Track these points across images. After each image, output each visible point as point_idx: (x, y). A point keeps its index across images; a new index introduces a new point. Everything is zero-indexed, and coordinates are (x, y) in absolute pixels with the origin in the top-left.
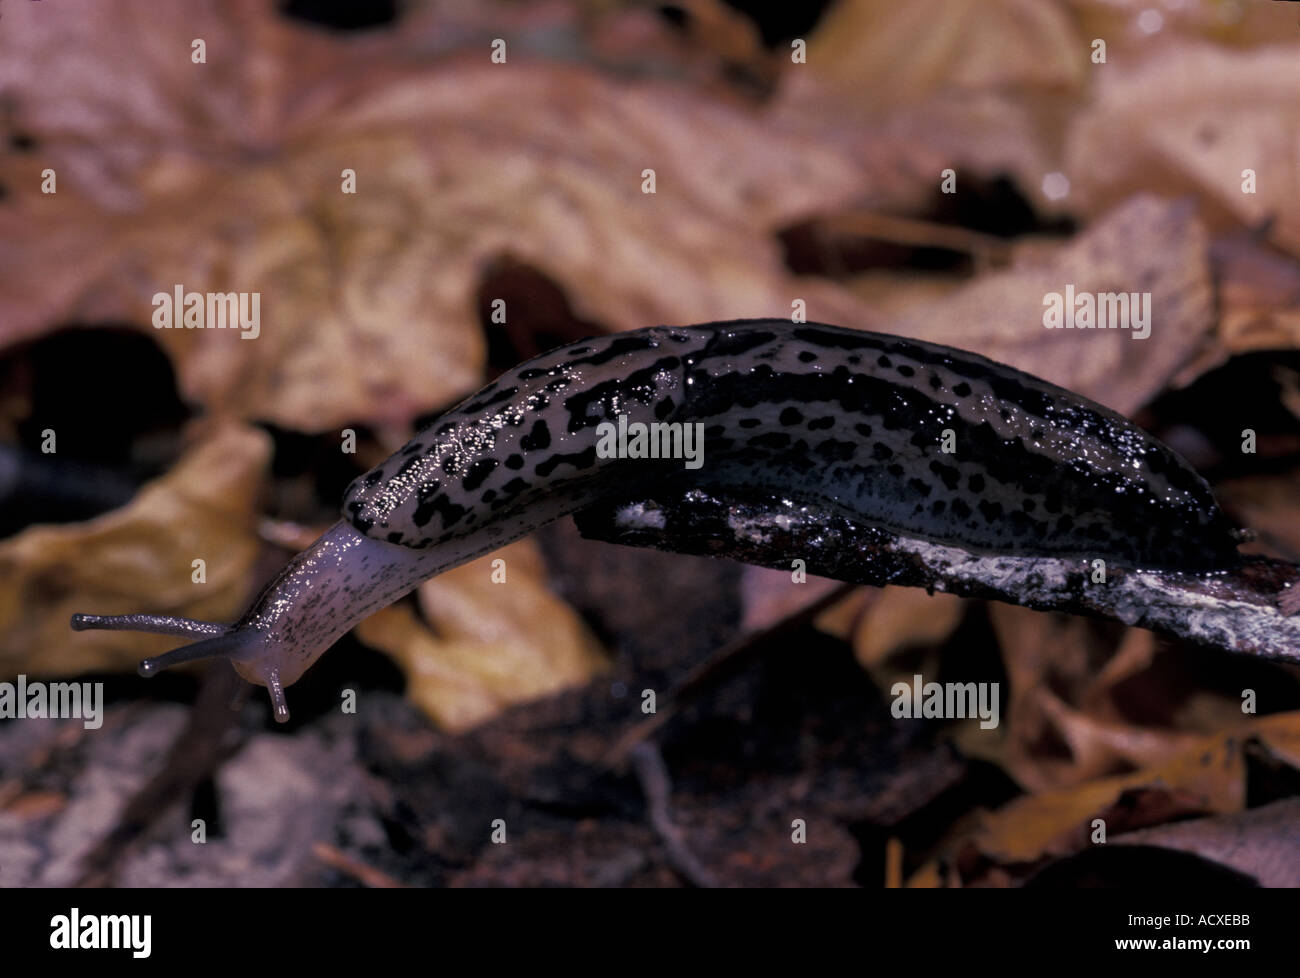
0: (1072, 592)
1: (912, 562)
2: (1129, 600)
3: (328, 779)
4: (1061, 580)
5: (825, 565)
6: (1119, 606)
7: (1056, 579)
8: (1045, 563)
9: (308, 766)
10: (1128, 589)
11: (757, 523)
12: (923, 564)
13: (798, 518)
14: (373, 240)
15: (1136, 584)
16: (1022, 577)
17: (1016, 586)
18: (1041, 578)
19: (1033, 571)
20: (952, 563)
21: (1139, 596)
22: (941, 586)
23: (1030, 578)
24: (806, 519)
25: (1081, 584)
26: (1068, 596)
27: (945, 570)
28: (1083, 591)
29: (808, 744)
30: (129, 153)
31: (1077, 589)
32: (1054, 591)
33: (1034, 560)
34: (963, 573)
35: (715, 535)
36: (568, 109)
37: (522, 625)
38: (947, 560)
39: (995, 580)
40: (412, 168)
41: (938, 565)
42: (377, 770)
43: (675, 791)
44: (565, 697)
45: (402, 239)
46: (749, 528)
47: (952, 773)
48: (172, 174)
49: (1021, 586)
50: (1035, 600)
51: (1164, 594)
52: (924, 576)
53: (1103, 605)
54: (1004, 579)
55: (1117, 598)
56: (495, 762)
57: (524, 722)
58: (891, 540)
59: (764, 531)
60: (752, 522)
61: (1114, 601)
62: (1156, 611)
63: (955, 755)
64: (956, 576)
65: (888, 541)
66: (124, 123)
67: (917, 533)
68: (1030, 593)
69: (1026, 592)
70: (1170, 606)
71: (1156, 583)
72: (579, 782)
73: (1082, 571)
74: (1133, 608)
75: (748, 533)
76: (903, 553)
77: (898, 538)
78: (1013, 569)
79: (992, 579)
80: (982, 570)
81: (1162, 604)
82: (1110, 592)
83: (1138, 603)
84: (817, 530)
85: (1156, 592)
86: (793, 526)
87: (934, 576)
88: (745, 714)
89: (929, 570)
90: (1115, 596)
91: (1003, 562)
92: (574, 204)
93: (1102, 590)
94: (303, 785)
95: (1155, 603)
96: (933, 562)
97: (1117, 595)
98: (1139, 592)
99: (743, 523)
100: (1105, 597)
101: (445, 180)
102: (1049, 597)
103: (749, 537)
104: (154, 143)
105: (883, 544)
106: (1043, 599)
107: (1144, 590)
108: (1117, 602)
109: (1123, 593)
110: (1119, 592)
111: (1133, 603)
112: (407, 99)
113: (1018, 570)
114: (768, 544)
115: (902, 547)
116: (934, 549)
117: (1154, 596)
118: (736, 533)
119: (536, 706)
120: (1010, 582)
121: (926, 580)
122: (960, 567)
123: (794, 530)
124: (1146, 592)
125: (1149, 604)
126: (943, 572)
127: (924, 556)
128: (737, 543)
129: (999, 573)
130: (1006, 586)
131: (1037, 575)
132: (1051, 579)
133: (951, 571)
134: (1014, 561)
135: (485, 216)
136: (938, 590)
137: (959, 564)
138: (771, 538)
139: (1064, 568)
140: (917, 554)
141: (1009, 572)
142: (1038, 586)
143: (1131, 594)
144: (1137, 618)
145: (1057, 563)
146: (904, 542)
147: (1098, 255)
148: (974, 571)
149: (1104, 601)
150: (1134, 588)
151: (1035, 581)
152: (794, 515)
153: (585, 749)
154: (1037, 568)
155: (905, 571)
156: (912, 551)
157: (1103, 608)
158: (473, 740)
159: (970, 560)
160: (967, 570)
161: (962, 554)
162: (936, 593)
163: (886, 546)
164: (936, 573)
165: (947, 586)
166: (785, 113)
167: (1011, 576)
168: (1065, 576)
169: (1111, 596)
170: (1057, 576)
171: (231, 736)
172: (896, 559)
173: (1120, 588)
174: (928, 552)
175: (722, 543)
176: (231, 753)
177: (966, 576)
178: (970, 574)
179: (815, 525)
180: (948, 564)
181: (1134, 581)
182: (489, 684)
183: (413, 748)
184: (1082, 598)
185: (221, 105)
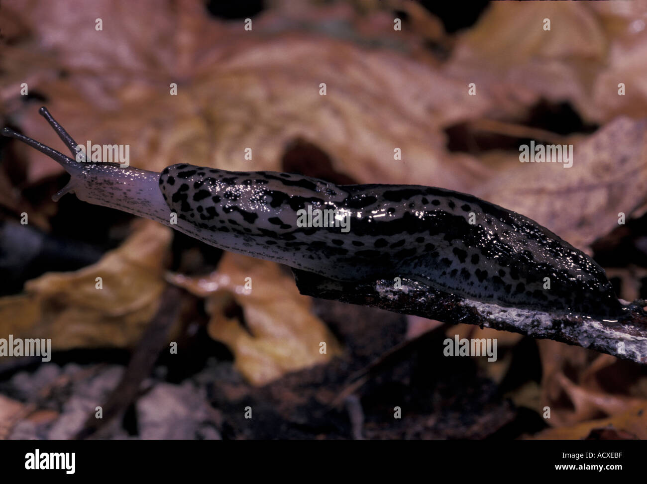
0: (555, 329)
1: (472, 311)
2: (585, 335)
3: (194, 408)
4: (549, 323)
5: (426, 312)
6: (580, 337)
7: (547, 322)
8: (541, 314)
9: (185, 400)
10: (585, 329)
11: (391, 289)
12: (477, 313)
13: (412, 287)
14: (233, 129)
15: (589, 326)
16: (529, 321)
17: (526, 325)
18: (539, 322)
19: (535, 318)
20: (493, 312)
21: (591, 333)
22: (487, 325)
23: (533, 322)
24: (417, 288)
25: (560, 326)
26: (553, 331)
27: (489, 316)
28: (561, 329)
29: (437, 398)
30: (115, 80)
31: (558, 328)
32: (546, 329)
33: (535, 313)
34: (499, 318)
35: (369, 295)
36: (338, 64)
37: (296, 331)
38: (490, 311)
39: (515, 322)
40: (256, 92)
41: (485, 313)
42: (215, 405)
43: (366, 421)
44: (316, 369)
45: (247, 128)
46: (387, 291)
47: (510, 416)
48: (136, 92)
49: (528, 325)
50: (536, 333)
51: (603, 332)
52: (478, 319)
53: (572, 337)
54: (520, 322)
55: (579, 333)
56: (278, 402)
57: (293, 381)
58: (461, 300)
59: (395, 293)
60: (388, 289)
61: (577, 335)
62: (599, 341)
63: (512, 407)
64: (495, 320)
65: (460, 301)
66: (114, 64)
67: (474, 297)
68: (533, 330)
69: (531, 329)
70: (606, 338)
71: (599, 326)
72: (318, 414)
73: (561, 319)
74: (587, 339)
75: (386, 294)
76: (467, 307)
77: (464, 299)
78: (524, 317)
79: (513, 322)
80: (509, 317)
81: (602, 337)
82: (575, 330)
83: (590, 336)
84: (422, 294)
85: (599, 331)
86: (410, 291)
87: (484, 320)
88: (407, 381)
89: (481, 316)
90: (577, 332)
91: (519, 313)
92: (337, 112)
93: (571, 329)
94: (181, 410)
95: (599, 336)
96: (483, 312)
97: (579, 331)
98: (590, 330)
99: (384, 289)
100: (573, 333)
101: (272, 99)
102: (543, 332)
103: (386, 296)
104: (128, 75)
105: (457, 302)
106: (540, 333)
107: (593, 330)
108: (579, 335)
109: (582, 331)
110: (580, 330)
111: (587, 336)
112: (257, 56)
113: (527, 317)
114: (396, 300)
115: (467, 304)
116: (484, 305)
117: (598, 333)
118: (380, 294)
119: (300, 373)
120: (523, 323)
121: (479, 321)
122: (497, 315)
123: (410, 293)
124: (593, 331)
125: (596, 337)
126: (488, 317)
127: (478, 308)
128: (380, 300)
129: (517, 318)
130: (521, 326)
131: (537, 320)
132: (544, 322)
133: (492, 317)
134: (525, 312)
135: (291, 118)
136: (485, 326)
137: (497, 313)
138: (398, 297)
139: (551, 317)
140: (474, 307)
141: (522, 318)
142: (538, 326)
143: (586, 331)
144: (589, 344)
145: (547, 314)
146: (467, 301)
147: (598, 148)
148: (504, 317)
149: (572, 335)
150: (587, 328)
151: (536, 323)
152: (410, 286)
153: (323, 396)
154: (537, 317)
155: (468, 316)
156: (472, 306)
157: (571, 338)
158: (267, 391)
159: (502, 311)
160: (501, 317)
161: (497, 308)
162: (485, 328)
163: (458, 303)
164: (484, 318)
165: (490, 325)
166: (454, 68)
167: (524, 320)
168: (551, 321)
169: (576, 332)
170: (547, 321)
171: (146, 383)
172: (463, 310)
173: (580, 328)
174: (480, 307)
175: (373, 299)
176: (144, 393)
177: (500, 320)
178: (502, 318)
179: (421, 291)
180: (491, 313)
181: (587, 325)
182: (277, 361)
183: (235, 394)
184: (560, 333)
185: (164, 56)
